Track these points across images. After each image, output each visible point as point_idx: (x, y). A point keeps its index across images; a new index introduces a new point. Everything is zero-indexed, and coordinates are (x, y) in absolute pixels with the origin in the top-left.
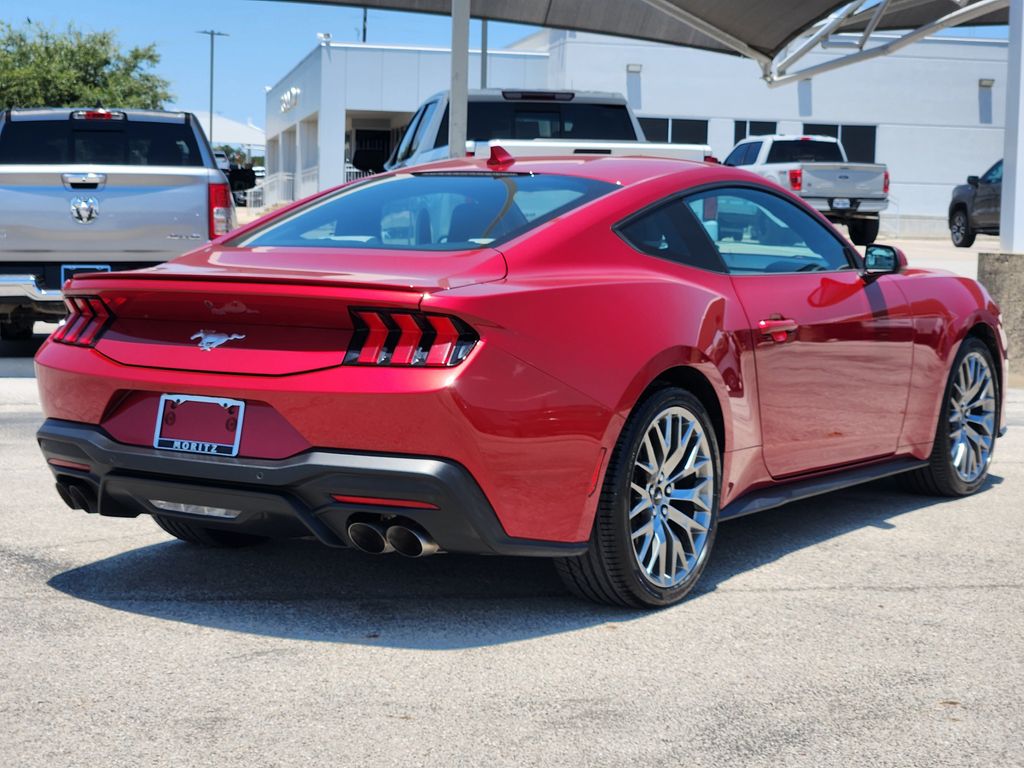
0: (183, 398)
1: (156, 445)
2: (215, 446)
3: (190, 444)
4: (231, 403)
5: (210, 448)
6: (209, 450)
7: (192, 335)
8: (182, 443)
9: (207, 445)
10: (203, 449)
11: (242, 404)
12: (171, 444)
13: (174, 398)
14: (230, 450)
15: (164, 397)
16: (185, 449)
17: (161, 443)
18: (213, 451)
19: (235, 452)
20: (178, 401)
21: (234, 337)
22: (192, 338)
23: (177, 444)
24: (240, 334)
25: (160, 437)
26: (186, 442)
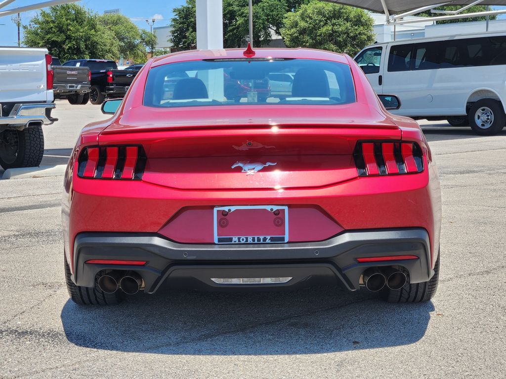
0: (234, 208)
1: (216, 241)
2: (269, 237)
3: (247, 238)
4: (276, 208)
5: (265, 239)
6: (264, 241)
7: (232, 165)
8: (239, 238)
9: (262, 238)
10: (259, 240)
11: (285, 208)
12: (231, 240)
13: (226, 208)
14: (283, 239)
15: (216, 209)
16: (242, 242)
17: (219, 240)
18: (268, 241)
19: (286, 240)
20: (230, 210)
21: (267, 164)
22: (233, 167)
23: (235, 239)
24: (272, 163)
25: (218, 235)
26: (243, 237)
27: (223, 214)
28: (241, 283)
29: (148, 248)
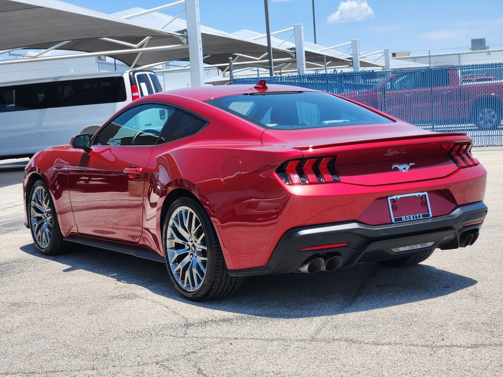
0: (399, 197)
1: (393, 221)
2: (421, 215)
3: (410, 217)
4: (421, 194)
5: (419, 216)
6: (419, 217)
7: (392, 166)
8: (406, 217)
9: (417, 215)
10: (416, 218)
11: (426, 193)
12: (401, 219)
13: (394, 197)
14: (428, 215)
15: (389, 198)
16: (408, 220)
17: (396, 220)
18: (421, 218)
19: (431, 216)
20: (397, 198)
21: (411, 164)
22: (393, 168)
23: (403, 218)
24: (413, 163)
25: (394, 217)
26: (408, 217)
27: (393, 201)
28: (408, 249)
29: (356, 231)
